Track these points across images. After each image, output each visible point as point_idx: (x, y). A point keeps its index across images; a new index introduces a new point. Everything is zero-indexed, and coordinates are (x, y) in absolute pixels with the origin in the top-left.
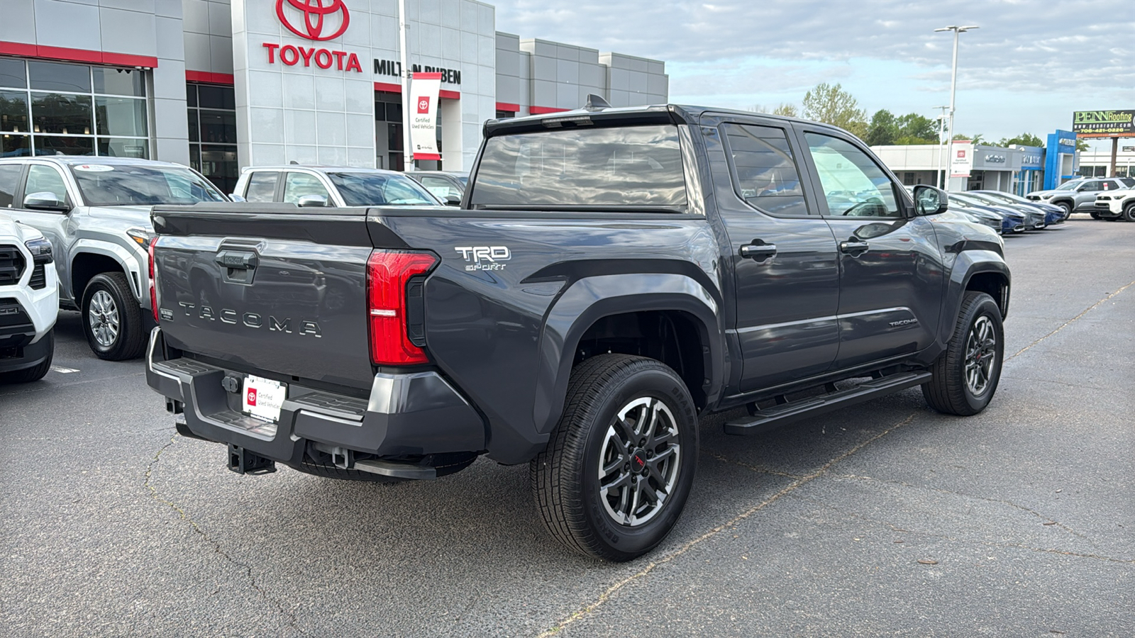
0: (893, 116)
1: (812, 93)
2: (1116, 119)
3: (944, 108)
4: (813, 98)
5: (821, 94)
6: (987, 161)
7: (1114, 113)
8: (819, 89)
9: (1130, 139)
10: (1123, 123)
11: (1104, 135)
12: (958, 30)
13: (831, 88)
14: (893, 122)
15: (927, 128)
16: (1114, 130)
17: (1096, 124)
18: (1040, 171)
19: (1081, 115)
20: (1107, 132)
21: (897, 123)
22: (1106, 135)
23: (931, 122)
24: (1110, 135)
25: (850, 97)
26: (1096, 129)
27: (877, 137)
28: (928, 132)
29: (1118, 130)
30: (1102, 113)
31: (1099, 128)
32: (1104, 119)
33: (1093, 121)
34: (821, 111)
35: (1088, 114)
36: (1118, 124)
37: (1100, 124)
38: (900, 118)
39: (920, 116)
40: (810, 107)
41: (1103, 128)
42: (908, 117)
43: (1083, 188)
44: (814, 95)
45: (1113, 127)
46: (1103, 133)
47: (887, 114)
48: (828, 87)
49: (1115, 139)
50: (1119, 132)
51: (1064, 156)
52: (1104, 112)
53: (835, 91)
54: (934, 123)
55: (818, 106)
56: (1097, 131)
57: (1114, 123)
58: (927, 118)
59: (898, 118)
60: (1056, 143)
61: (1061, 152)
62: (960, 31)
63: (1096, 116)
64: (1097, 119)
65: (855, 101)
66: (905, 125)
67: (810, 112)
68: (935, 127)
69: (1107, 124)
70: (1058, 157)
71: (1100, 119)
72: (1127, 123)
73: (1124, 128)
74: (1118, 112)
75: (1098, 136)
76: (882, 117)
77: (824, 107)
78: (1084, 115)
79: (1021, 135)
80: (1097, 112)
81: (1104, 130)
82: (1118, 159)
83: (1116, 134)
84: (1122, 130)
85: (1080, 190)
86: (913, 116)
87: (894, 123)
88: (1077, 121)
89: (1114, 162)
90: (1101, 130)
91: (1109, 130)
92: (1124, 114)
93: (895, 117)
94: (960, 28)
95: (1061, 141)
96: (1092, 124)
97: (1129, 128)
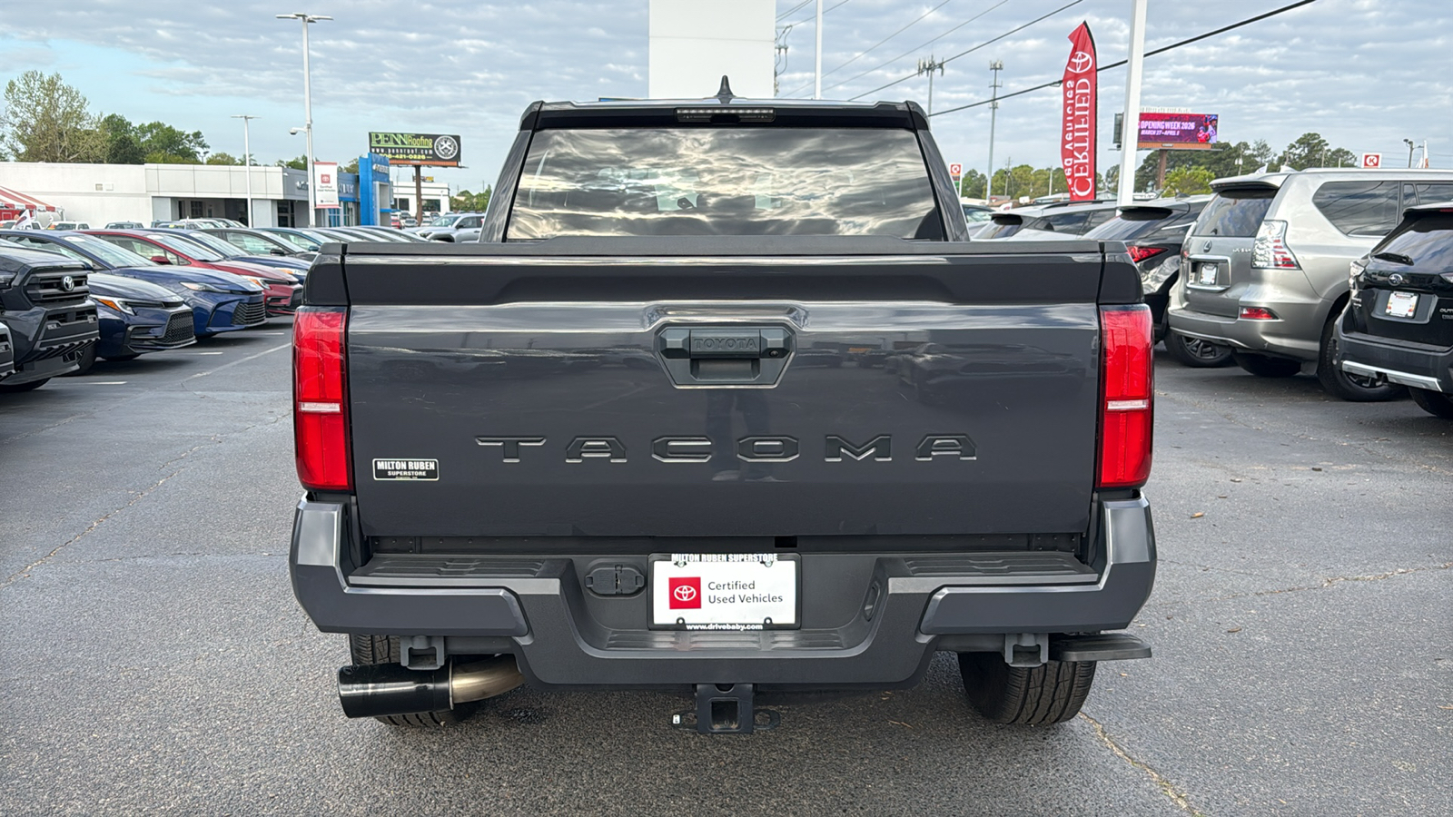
0: (130, 124)
1: (17, 83)
2: (416, 144)
3: (246, 117)
4: (19, 90)
5: (32, 85)
6: (299, 188)
7: (413, 137)
8: (29, 78)
9: (433, 168)
10: (424, 149)
11: (405, 162)
12: (307, 19)
13: (46, 78)
14: (131, 131)
15: (180, 142)
16: (415, 157)
17: (395, 148)
18: (354, 202)
19: (377, 136)
20: (408, 159)
21: (136, 133)
22: (406, 162)
23: (183, 134)
24: (411, 162)
25: (77, 94)
26: (395, 154)
27: (122, 151)
28: (180, 147)
29: (419, 157)
30: (400, 136)
31: (399, 153)
32: (403, 143)
33: (391, 144)
34: (35, 110)
35: (386, 136)
36: (419, 150)
37: (399, 149)
38: (140, 127)
39: (167, 126)
40: (18, 103)
41: (403, 153)
42: (152, 126)
43: (462, 224)
44: (21, 86)
45: (414, 153)
46: (403, 159)
47: (121, 120)
48: (41, 76)
49: (418, 168)
50: (421, 160)
51: (380, 185)
52: (402, 135)
53: (52, 83)
54: (188, 136)
55: (29, 102)
56: (397, 156)
57: (414, 149)
58: (177, 128)
59: (138, 126)
60: (370, 170)
61: (375, 180)
62: (309, 21)
63: (394, 140)
64: (396, 143)
65: (85, 100)
66: (149, 136)
67: (18, 110)
68: (190, 142)
69: (407, 149)
70: (374, 186)
71: (399, 142)
72: (428, 149)
73: (426, 155)
74: (418, 136)
75: (399, 163)
76: (115, 124)
77: (38, 104)
78: (380, 137)
79: (300, 157)
80: (395, 134)
81: (405, 156)
82: (423, 191)
83: (418, 162)
84: (424, 157)
85: (459, 227)
86: (158, 126)
87: (133, 133)
88: (374, 144)
89: (419, 194)
90: (401, 157)
91: (411, 157)
92: (424, 138)
93: (133, 125)
94: (310, 17)
95: (374, 167)
96: (391, 148)
97: (431, 155)
